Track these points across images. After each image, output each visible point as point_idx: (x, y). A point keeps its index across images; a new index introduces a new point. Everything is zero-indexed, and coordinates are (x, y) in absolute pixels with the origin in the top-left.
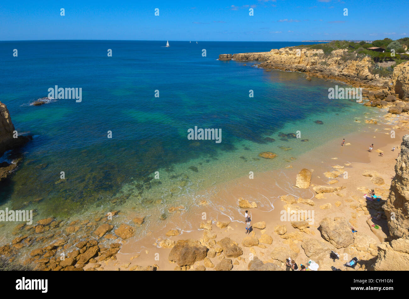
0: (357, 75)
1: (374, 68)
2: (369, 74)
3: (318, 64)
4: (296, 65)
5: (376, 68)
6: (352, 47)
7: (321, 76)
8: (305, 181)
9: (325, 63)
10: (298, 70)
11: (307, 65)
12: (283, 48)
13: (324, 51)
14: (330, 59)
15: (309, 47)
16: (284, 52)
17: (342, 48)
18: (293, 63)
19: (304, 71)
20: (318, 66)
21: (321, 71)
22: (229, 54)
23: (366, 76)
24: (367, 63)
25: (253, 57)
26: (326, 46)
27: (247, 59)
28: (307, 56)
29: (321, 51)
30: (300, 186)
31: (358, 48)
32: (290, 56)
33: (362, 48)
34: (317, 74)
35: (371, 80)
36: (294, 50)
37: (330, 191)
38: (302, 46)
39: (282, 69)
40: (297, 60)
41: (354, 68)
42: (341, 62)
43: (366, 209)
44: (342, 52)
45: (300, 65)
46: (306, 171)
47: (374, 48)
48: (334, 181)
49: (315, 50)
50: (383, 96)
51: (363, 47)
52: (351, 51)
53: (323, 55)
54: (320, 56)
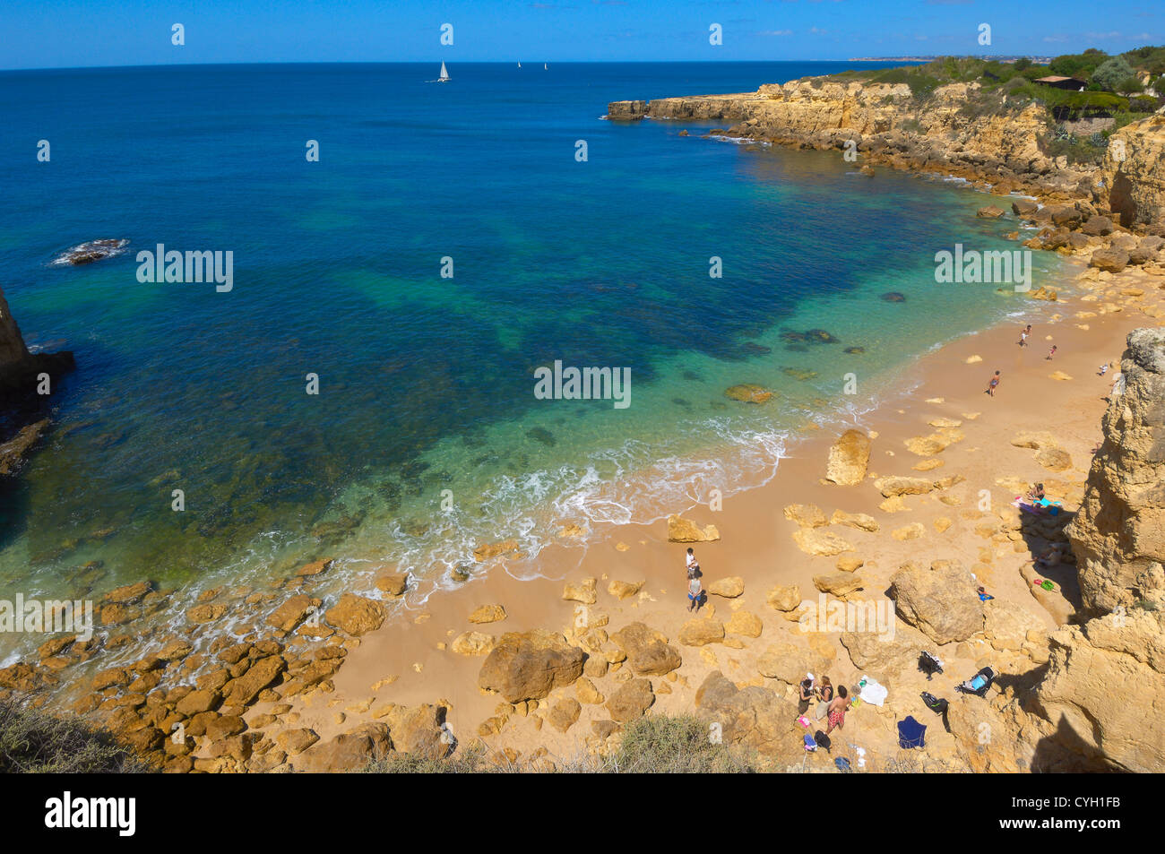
0: (1007, 156)
1: (1053, 137)
2: (1039, 155)
3: (896, 127)
4: (832, 130)
5: (1060, 139)
6: (991, 75)
7: (903, 163)
8: (852, 464)
9: (914, 125)
10: (837, 146)
11: (863, 131)
12: (795, 82)
13: (913, 89)
14: (929, 114)
15: (872, 76)
16: (797, 93)
17: (964, 80)
18: (825, 125)
20: (895, 135)
21: (904, 149)
22: (637, 101)
23: (1031, 163)
24: (1035, 122)
25: (708, 107)
26: (918, 75)
27: (691, 114)
28: (863, 105)
29: (903, 90)
30: (840, 479)
31: (1008, 80)
32: (814, 105)
33: (1022, 79)
34: (893, 158)
35: (1043, 173)
36: (826, 86)
37: (921, 491)
38: (848, 75)
39: (792, 143)
40: (833, 118)
41: (998, 139)
42: (959, 122)
43: (1018, 536)
44: (965, 91)
45: (844, 130)
46: (857, 435)
47: (1054, 79)
48: (934, 463)
49: (887, 86)
50: (1076, 220)
51: (1025, 77)
52: (989, 87)
53: (909, 101)
54: (900, 102)
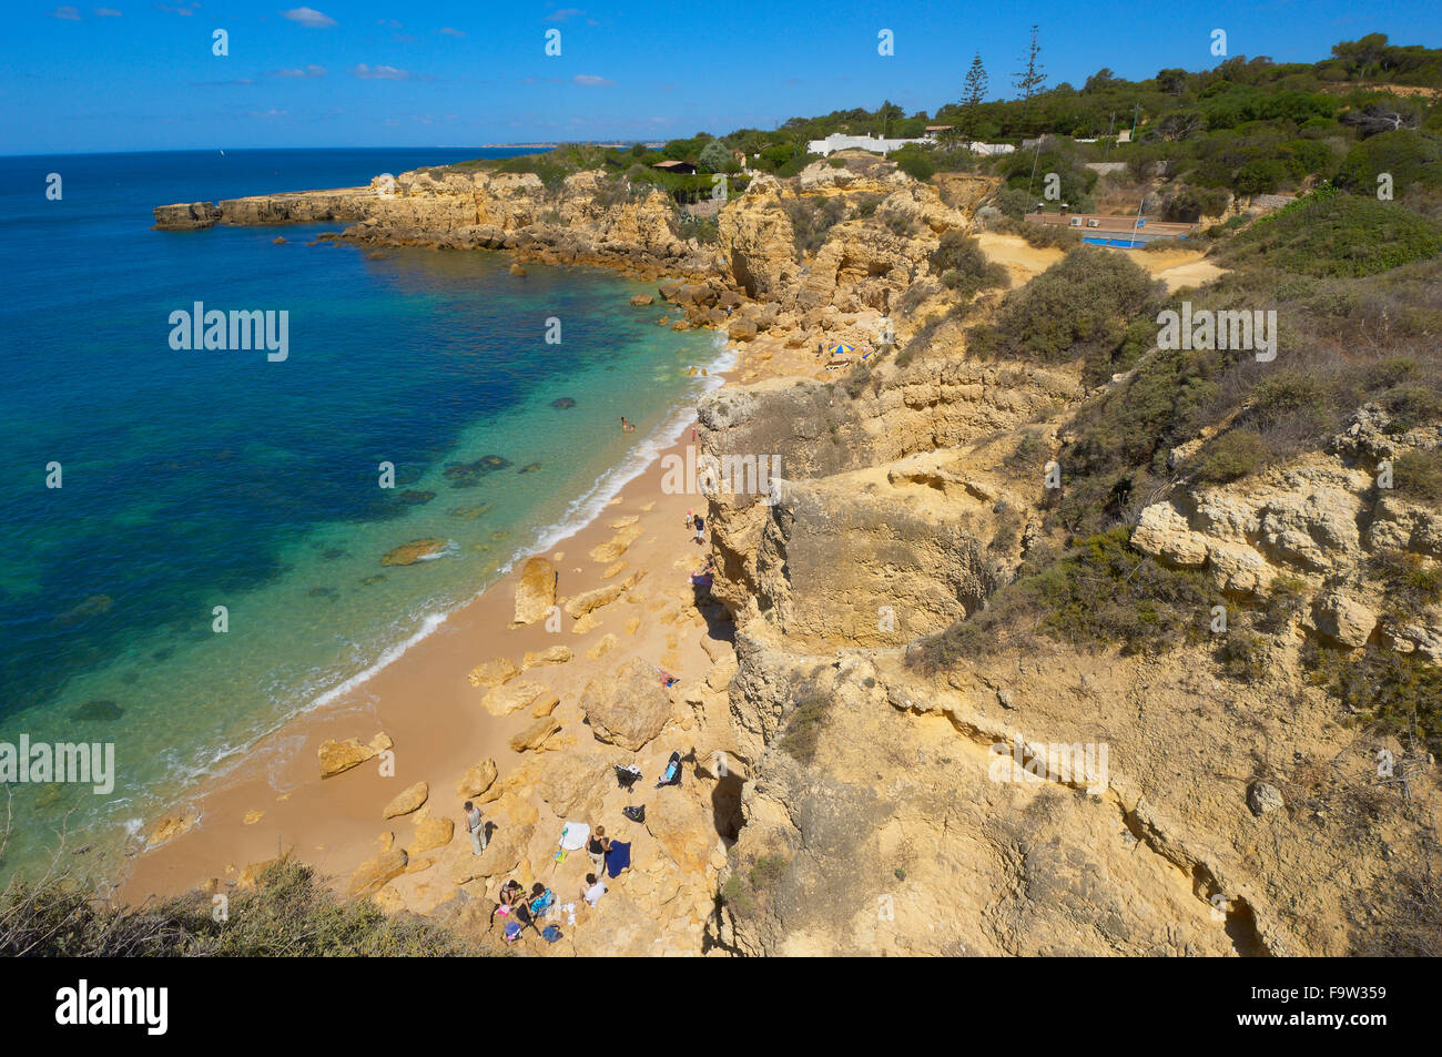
0: (647, 243)
1: (680, 221)
2: (673, 239)
3: (538, 220)
4: (470, 227)
5: (687, 222)
6: (614, 163)
7: (553, 258)
8: (538, 596)
9: (554, 217)
10: (480, 245)
11: (505, 227)
12: (411, 173)
13: (543, 178)
14: (566, 204)
15: (496, 166)
16: (416, 186)
17: (590, 168)
18: (460, 222)
19: (501, 246)
20: (539, 229)
21: (551, 243)
22: (198, 204)
23: (668, 247)
24: (661, 207)
25: (310, 206)
26: (544, 163)
27: (287, 217)
28: (496, 198)
29: (532, 180)
30: (528, 617)
31: (629, 166)
32: (441, 199)
33: (641, 165)
34: (542, 253)
35: (682, 256)
36: (449, 178)
37: (609, 600)
38: (471, 165)
39: (428, 245)
40: (468, 213)
41: (634, 226)
42: (597, 211)
43: (694, 611)
44: (592, 179)
45: (483, 227)
46: (538, 562)
47: (669, 164)
48: (619, 566)
49: (515, 176)
50: (711, 299)
51: (643, 163)
52: (614, 174)
53: (543, 192)
54: (534, 193)
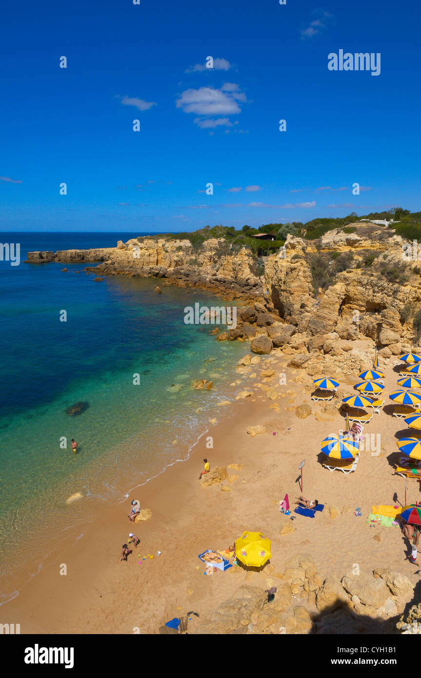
0: (236, 277)
1: (257, 265)
2: (251, 276)
3: (186, 263)
4: (151, 266)
5: (261, 266)
6: (230, 234)
7: (184, 284)
9: (195, 262)
10: (153, 275)
11: (170, 266)
13: (192, 242)
14: (201, 255)
15: (170, 238)
17: (217, 237)
18: (148, 263)
19: (164, 276)
20: (185, 268)
21: (188, 276)
23: (247, 280)
24: (246, 258)
25: (95, 255)
26: (194, 236)
27: (82, 259)
28: (167, 251)
29: (187, 243)
31: (237, 236)
33: (243, 236)
34: (180, 281)
35: (255, 286)
36: (147, 241)
39: (129, 274)
40: (152, 259)
41: (230, 267)
42: (216, 259)
44: (217, 242)
45: (158, 266)
47: (260, 235)
49: (178, 241)
51: (246, 235)
52: (229, 240)
53: (191, 249)
54: (186, 250)
